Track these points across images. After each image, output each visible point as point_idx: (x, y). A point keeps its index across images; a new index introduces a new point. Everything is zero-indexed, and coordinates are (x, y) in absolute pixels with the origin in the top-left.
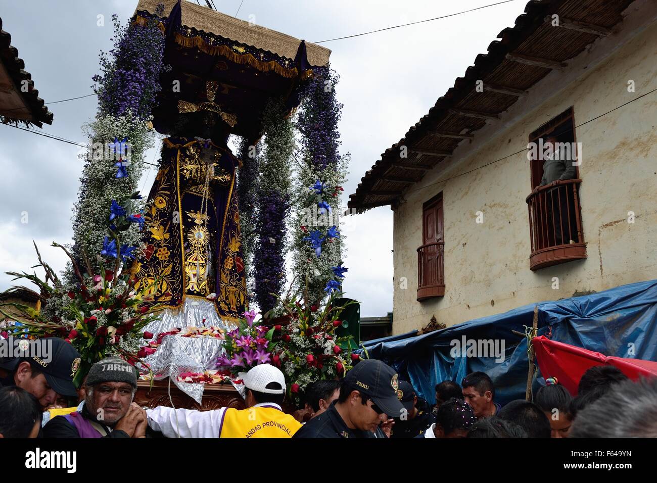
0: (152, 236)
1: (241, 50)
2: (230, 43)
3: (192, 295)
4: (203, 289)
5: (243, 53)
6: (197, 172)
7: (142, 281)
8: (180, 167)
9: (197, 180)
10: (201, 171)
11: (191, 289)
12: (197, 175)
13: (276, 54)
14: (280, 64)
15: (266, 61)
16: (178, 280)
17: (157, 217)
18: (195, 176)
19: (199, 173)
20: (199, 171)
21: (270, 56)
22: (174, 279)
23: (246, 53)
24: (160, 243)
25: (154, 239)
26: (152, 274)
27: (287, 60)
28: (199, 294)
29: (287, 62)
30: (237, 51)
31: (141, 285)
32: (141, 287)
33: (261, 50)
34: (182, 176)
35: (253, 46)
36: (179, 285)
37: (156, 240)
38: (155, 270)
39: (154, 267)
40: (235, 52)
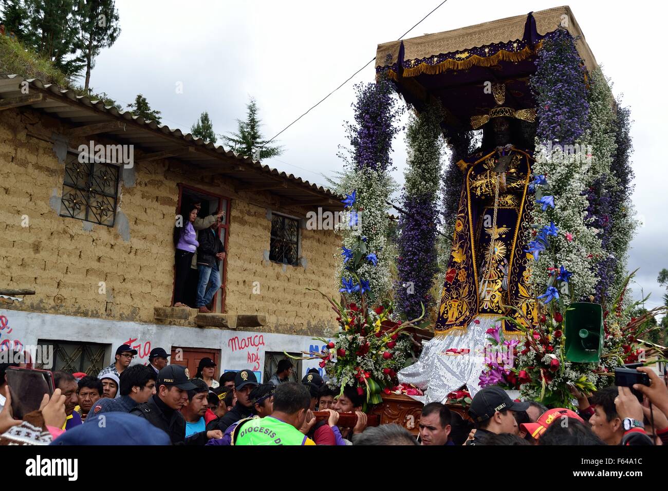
0: (454, 260)
1: (464, 56)
2: (452, 55)
3: (486, 313)
4: (496, 306)
5: (467, 58)
6: (487, 186)
7: (446, 304)
8: (470, 186)
9: (489, 194)
10: (491, 185)
11: (485, 308)
12: (489, 189)
13: (501, 43)
14: (508, 51)
15: (493, 54)
16: (473, 300)
17: (457, 240)
18: (486, 191)
19: (490, 186)
20: (489, 184)
21: (494, 48)
22: (470, 299)
23: (470, 56)
24: (460, 265)
25: (455, 262)
26: (455, 297)
27: (514, 42)
28: (492, 311)
29: (515, 45)
30: (460, 59)
31: (446, 308)
32: (446, 309)
33: (484, 47)
34: (473, 195)
35: (475, 47)
36: (474, 305)
37: (457, 263)
38: (457, 293)
39: (456, 289)
40: (459, 60)
